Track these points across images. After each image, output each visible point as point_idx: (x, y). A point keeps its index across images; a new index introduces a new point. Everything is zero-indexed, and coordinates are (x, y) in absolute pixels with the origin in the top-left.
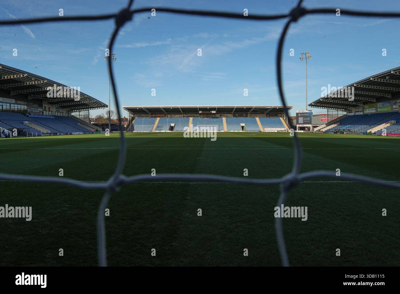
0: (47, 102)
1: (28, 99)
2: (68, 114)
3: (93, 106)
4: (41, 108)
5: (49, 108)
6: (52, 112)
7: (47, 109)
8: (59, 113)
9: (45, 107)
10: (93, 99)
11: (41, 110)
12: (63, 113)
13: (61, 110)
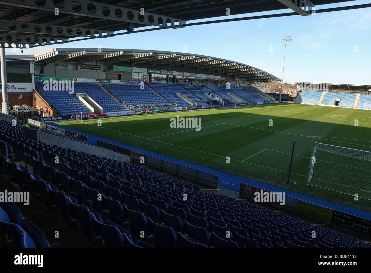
0: (238, 77)
1: (228, 75)
2: (250, 85)
3: (270, 81)
4: (234, 81)
5: (239, 81)
6: (240, 84)
7: (237, 82)
8: (244, 85)
9: (236, 80)
10: (272, 76)
11: (234, 83)
12: (247, 84)
13: (245, 83)
